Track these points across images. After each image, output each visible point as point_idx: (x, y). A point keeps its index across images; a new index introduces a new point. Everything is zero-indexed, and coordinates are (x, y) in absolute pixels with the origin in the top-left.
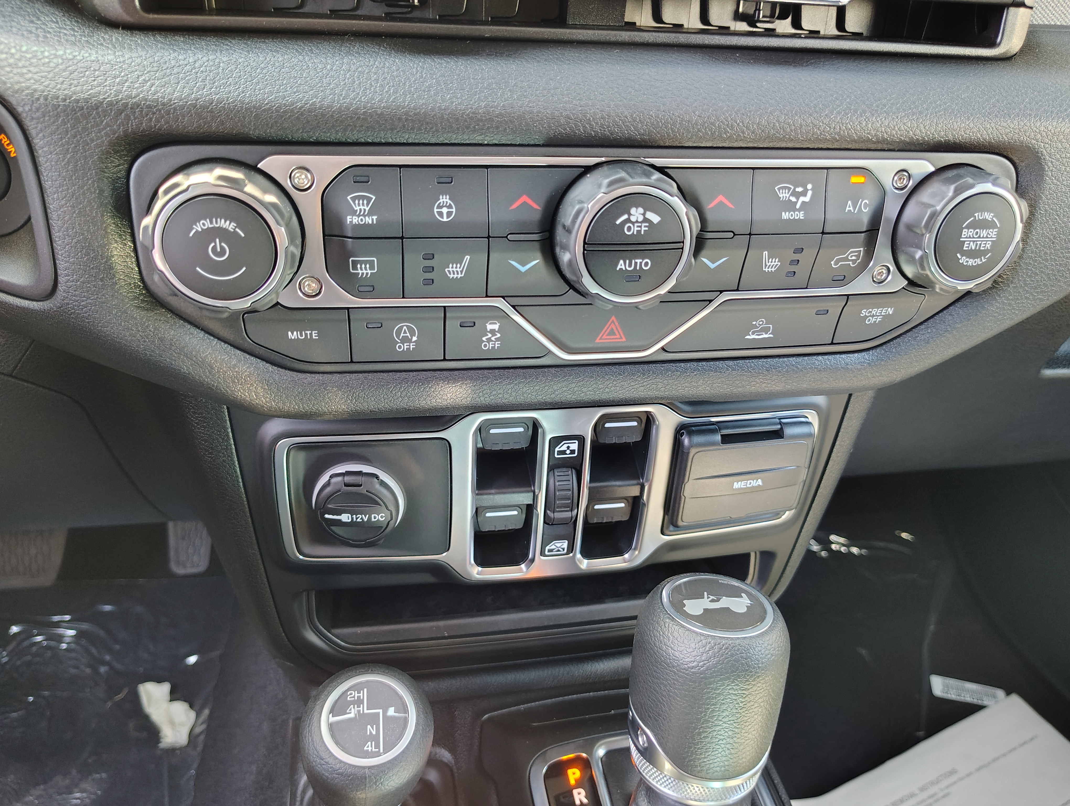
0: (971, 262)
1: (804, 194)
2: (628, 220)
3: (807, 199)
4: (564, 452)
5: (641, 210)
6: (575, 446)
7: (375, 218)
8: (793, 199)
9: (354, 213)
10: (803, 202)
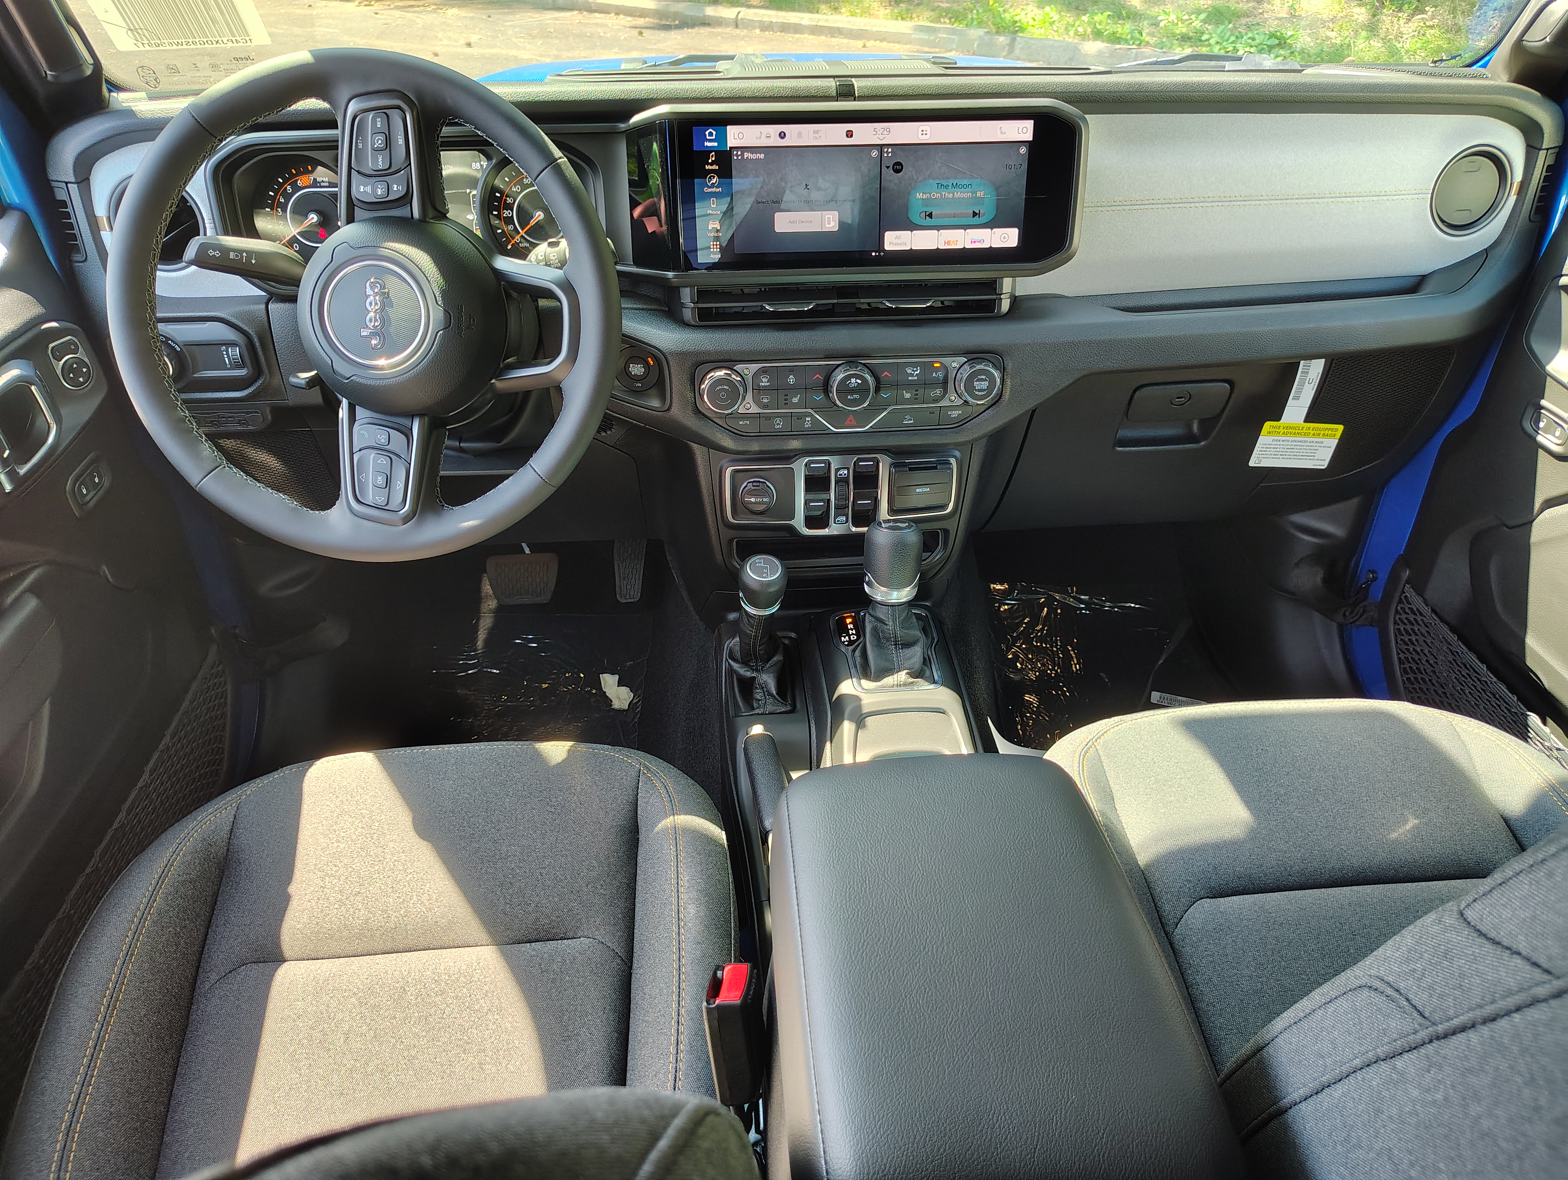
0: (980, 393)
1: (917, 370)
2: (851, 383)
3: (918, 372)
4: (841, 475)
5: (855, 379)
6: (846, 472)
7: (769, 383)
8: (913, 373)
9: (763, 382)
10: (916, 374)
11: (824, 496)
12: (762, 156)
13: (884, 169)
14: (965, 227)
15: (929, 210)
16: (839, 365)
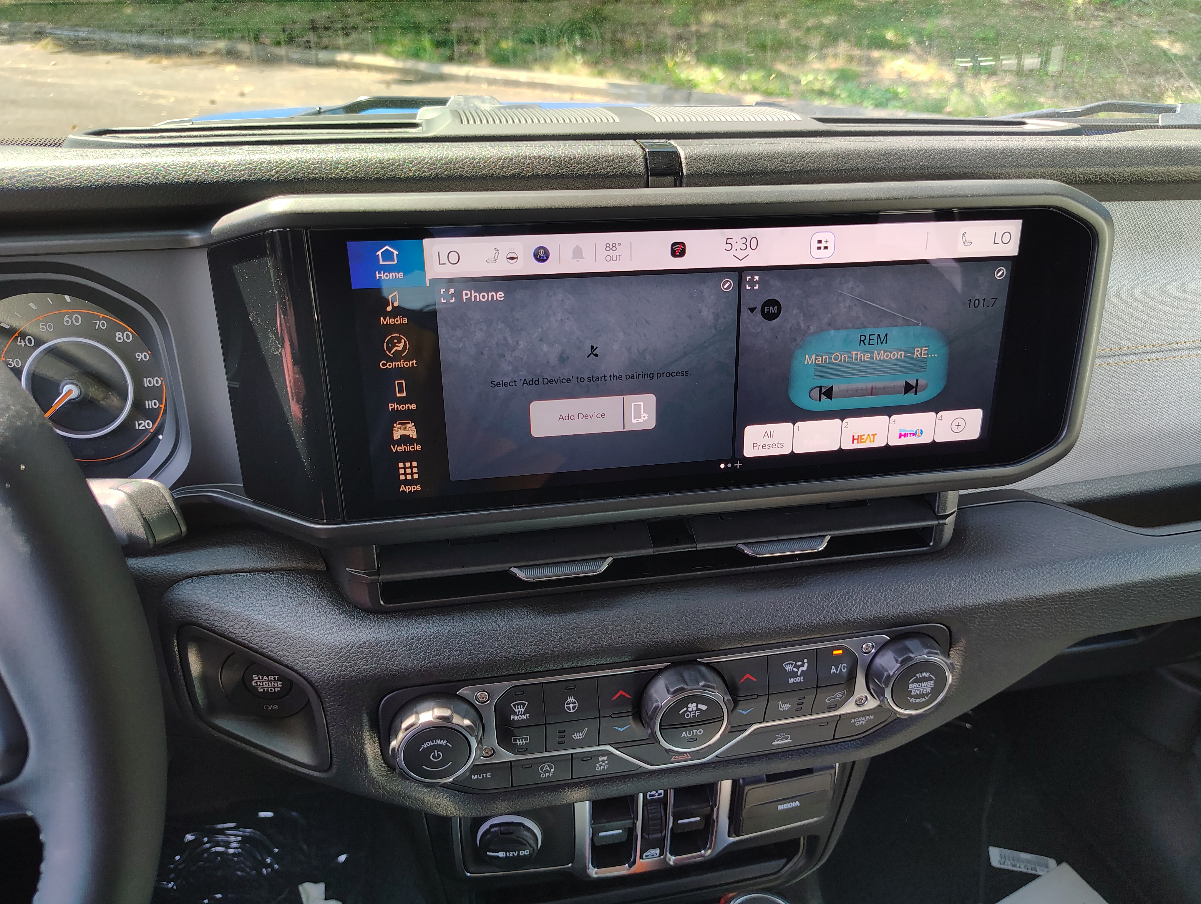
0: (918, 700)
1: (802, 665)
2: (687, 711)
3: (805, 668)
4: (654, 795)
5: (695, 704)
6: (661, 791)
7: (528, 715)
8: (795, 670)
9: (515, 713)
10: (802, 671)
11: (628, 823)
12: (500, 296)
13: (745, 314)
14: (889, 411)
15: (827, 383)
16: (660, 671)
